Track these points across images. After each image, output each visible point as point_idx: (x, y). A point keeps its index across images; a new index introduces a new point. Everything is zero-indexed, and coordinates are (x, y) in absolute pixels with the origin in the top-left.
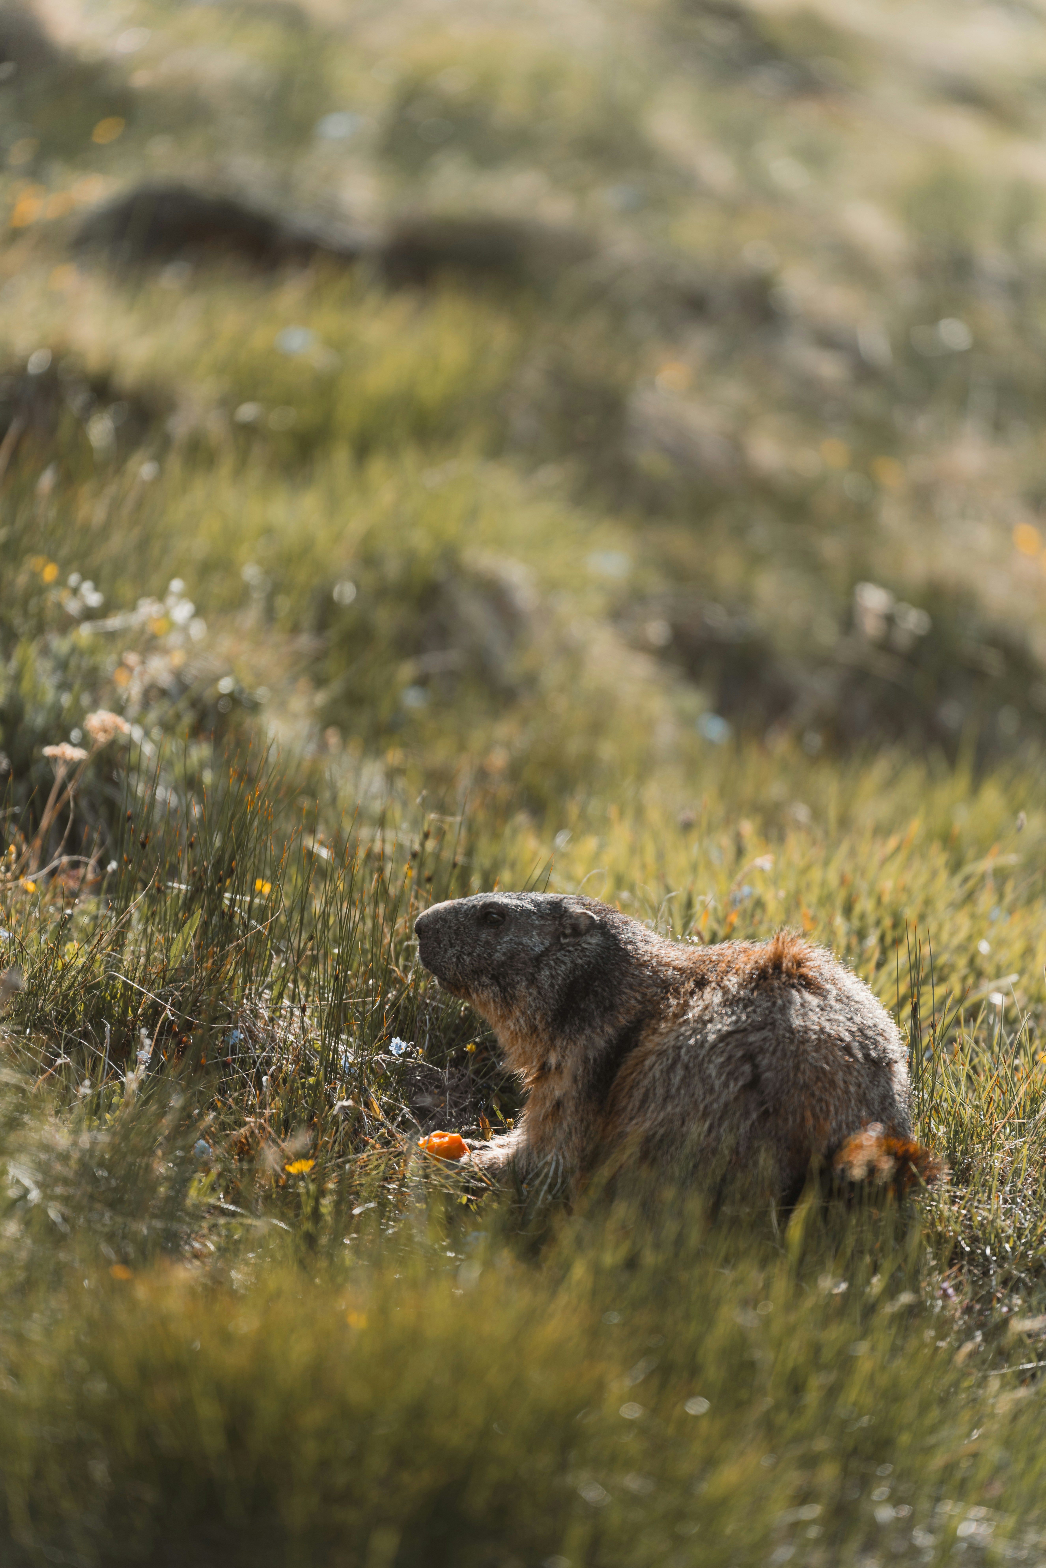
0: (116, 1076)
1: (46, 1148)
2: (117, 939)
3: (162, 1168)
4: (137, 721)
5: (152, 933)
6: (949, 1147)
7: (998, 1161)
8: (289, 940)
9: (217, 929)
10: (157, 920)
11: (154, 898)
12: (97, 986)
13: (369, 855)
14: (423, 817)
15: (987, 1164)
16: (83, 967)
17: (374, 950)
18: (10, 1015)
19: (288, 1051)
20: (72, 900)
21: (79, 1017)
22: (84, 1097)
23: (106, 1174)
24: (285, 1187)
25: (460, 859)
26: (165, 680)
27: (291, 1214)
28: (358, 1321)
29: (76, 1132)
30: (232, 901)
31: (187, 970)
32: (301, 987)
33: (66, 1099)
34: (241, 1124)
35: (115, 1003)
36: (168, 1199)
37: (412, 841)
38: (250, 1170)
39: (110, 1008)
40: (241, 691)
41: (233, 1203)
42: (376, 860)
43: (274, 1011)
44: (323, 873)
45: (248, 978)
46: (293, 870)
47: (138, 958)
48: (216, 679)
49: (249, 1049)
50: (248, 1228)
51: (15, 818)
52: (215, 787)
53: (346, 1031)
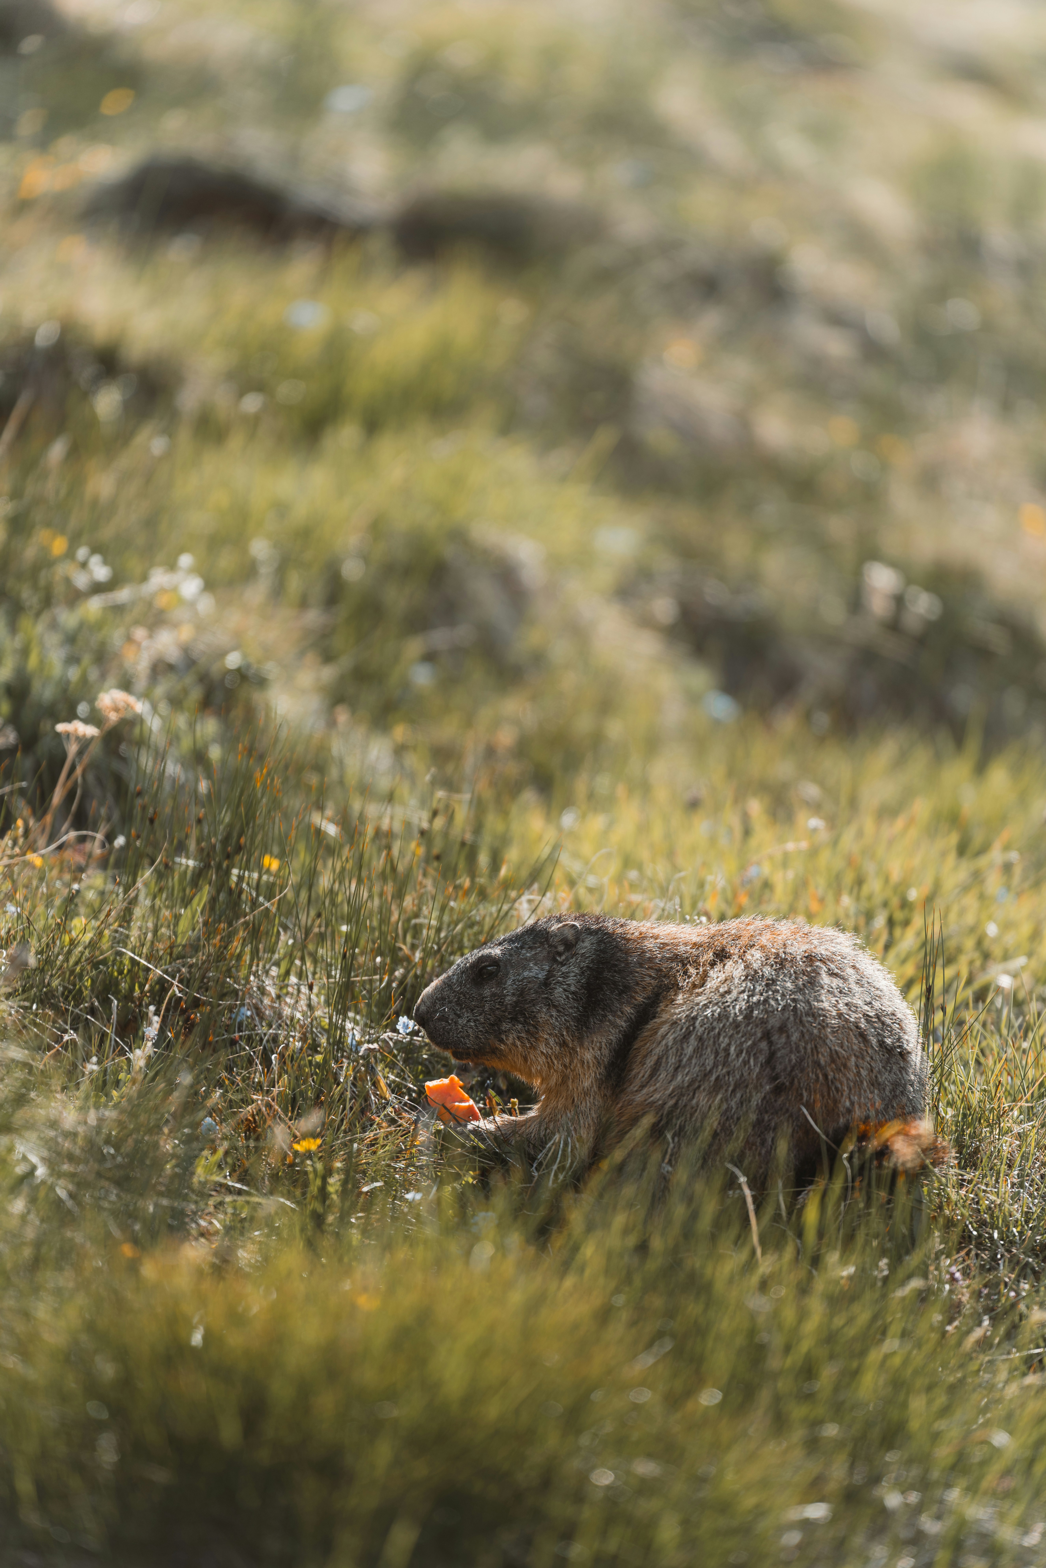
0: (122, 1053)
1: (54, 1124)
2: (124, 915)
3: (168, 1145)
4: (146, 695)
5: (160, 908)
6: (956, 1131)
7: (1007, 1145)
8: (297, 917)
9: (224, 906)
10: (164, 896)
11: (162, 874)
12: (104, 962)
13: (378, 833)
14: (432, 794)
15: (995, 1147)
16: (90, 943)
17: (383, 927)
18: (16, 990)
19: (295, 1028)
20: (78, 875)
21: (86, 993)
22: (91, 1073)
23: (112, 1151)
24: (292, 1165)
25: (468, 837)
26: (173, 654)
27: (298, 1192)
28: (366, 1303)
29: (83, 1109)
30: (241, 878)
31: (195, 947)
32: (308, 964)
33: (73, 1074)
34: (247, 1102)
35: (122, 979)
36: (175, 1176)
37: (420, 819)
38: (256, 1148)
39: (117, 983)
40: (248, 666)
41: (240, 1180)
42: (383, 838)
43: (281, 988)
44: (329, 849)
45: (255, 954)
46: (301, 847)
47: (145, 934)
48: (223, 654)
49: (255, 1026)
50: (256, 1207)
51: (22, 792)
52: (224, 762)
53: (353, 1008)
